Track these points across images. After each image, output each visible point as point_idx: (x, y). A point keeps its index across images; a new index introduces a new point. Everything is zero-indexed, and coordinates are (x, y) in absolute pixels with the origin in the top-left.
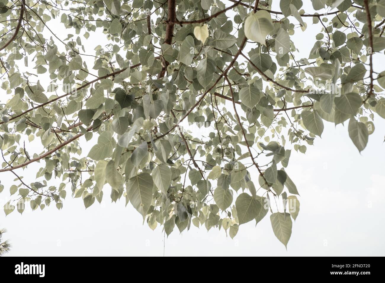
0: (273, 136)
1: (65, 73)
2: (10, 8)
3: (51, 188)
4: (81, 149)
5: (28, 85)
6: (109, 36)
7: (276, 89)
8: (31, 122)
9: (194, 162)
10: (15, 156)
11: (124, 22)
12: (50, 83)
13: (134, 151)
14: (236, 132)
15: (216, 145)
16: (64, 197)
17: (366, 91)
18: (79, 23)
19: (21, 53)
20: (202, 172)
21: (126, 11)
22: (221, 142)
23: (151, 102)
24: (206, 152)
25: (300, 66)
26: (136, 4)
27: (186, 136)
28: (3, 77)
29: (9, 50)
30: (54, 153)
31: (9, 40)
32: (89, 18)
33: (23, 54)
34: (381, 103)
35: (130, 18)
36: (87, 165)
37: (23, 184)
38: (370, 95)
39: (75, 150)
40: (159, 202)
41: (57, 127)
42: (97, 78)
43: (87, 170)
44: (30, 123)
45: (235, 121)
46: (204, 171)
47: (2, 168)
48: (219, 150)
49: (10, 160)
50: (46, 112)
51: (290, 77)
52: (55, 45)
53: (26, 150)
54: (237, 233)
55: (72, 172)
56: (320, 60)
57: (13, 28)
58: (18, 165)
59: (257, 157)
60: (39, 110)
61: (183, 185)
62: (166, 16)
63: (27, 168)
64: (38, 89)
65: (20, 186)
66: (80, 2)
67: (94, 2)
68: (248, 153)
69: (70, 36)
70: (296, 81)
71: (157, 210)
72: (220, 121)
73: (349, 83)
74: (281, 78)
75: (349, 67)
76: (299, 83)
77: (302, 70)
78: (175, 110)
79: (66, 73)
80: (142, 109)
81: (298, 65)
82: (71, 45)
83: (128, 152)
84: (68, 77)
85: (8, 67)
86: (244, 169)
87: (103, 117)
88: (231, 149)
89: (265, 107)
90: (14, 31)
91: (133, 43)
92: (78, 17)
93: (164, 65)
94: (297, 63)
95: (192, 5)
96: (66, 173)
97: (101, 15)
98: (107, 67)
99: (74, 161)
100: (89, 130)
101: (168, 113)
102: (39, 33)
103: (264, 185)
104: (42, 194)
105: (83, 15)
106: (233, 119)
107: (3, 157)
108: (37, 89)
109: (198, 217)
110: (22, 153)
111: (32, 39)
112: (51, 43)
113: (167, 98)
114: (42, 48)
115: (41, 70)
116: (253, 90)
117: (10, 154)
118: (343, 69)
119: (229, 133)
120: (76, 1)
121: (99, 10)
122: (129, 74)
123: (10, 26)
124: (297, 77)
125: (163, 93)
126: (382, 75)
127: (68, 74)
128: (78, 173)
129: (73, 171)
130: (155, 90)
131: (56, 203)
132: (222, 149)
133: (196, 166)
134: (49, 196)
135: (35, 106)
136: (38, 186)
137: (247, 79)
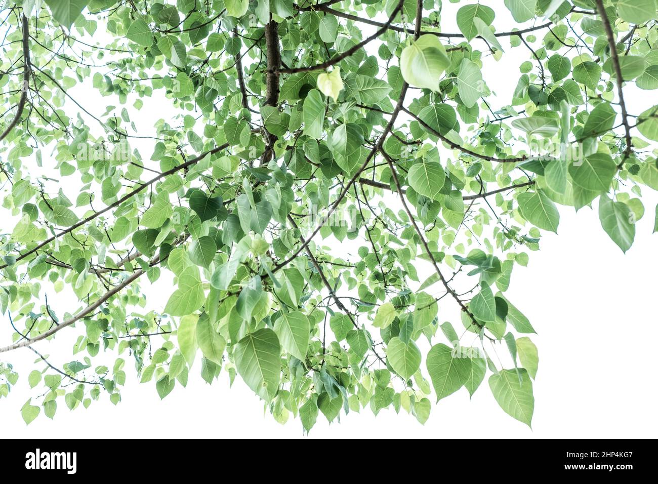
0: (470, 242)
1: (104, 172)
2: (7, 73)
3: (98, 370)
4: (145, 297)
5: (43, 198)
6: (175, 102)
7: (464, 162)
8: (56, 260)
9: (336, 299)
10: (33, 321)
11: (199, 76)
12: (81, 191)
13: (241, 294)
14: (405, 241)
15: (372, 267)
16: (122, 383)
17: (620, 150)
18: (123, 86)
19: (29, 146)
20: (352, 316)
21: (197, 58)
22: (379, 261)
23: (252, 206)
24: (358, 281)
25: (501, 120)
26: (212, 45)
27: (321, 256)
28: (4, 189)
29: (10, 142)
30: (98, 309)
31: (8, 125)
32: (139, 76)
33: (33, 147)
34: (649, 165)
35: (208, 68)
36: (158, 323)
37: (50, 367)
38: (627, 154)
39: (135, 300)
40: (286, 375)
41: (99, 265)
42: (158, 175)
43: (159, 332)
44: (55, 262)
45: (400, 223)
46: (354, 314)
47: (13, 342)
48: (377, 276)
49: (26, 329)
50: (78, 241)
51: (487, 140)
52: (86, 126)
53: (52, 308)
54: (429, 413)
55: (133, 338)
56: (531, 106)
57: (15, 104)
58: (39, 335)
59: (452, 279)
60: (66, 239)
61: (323, 342)
62: (264, 59)
63: (54, 338)
64: (61, 203)
65: (45, 370)
66: (123, 51)
67: (146, 48)
68: (435, 274)
69: (110, 108)
70: (497, 145)
71: (284, 389)
72: (374, 225)
73: (591, 138)
74: (472, 143)
75: (585, 112)
76: (502, 148)
77: (506, 125)
78: (296, 215)
79: (106, 172)
80: (236, 220)
81: (498, 118)
82: (113, 122)
83: (231, 297)
84: (110, 179)
85: (11, 169)
86: (432, 302)
87: (175, 240)
88: (398, 271)
89: (447, 194)
90: (16, 109)
91: (217, 110)
92: (120, 75)
93: (268, 142)
94: (496, 115)
95: (306, 38)
96: (124, 341)
97: (160, 69)
98: (175, 155)
99: (136, 319)
100: (152, 264)
101: (282, 223)
102: (59, 108)
103: (470, 326)
104: (84, 381)
105: (129, 72)
106: (397, 221)
107: (12, 324)
108: (58, 203)
109: (356, 393)
110: (44, 313)
111: (47, 120)
112: (80, 122)
113: (277, 197)
114: (65, 134)
115: (66, 169)
116: (430, 167)
117: (25, 318)
118: (575, 117)
119: (393, 245)
120: (116, 50)
121: (156, 60)
122: (209, 163)
123: (9, 102)
124: (499, 138)
125: (270, 188)
126: (643, 118)
127: (110, 173)
128: (143, 339)
129: (135, 336)
130: (256, 186)
131: (110, 394)
132: (382, 274)
133: (341, 306)
134: (96, 384)
135: (57, 232)
136: (76, 367)
137: (412, 151)
